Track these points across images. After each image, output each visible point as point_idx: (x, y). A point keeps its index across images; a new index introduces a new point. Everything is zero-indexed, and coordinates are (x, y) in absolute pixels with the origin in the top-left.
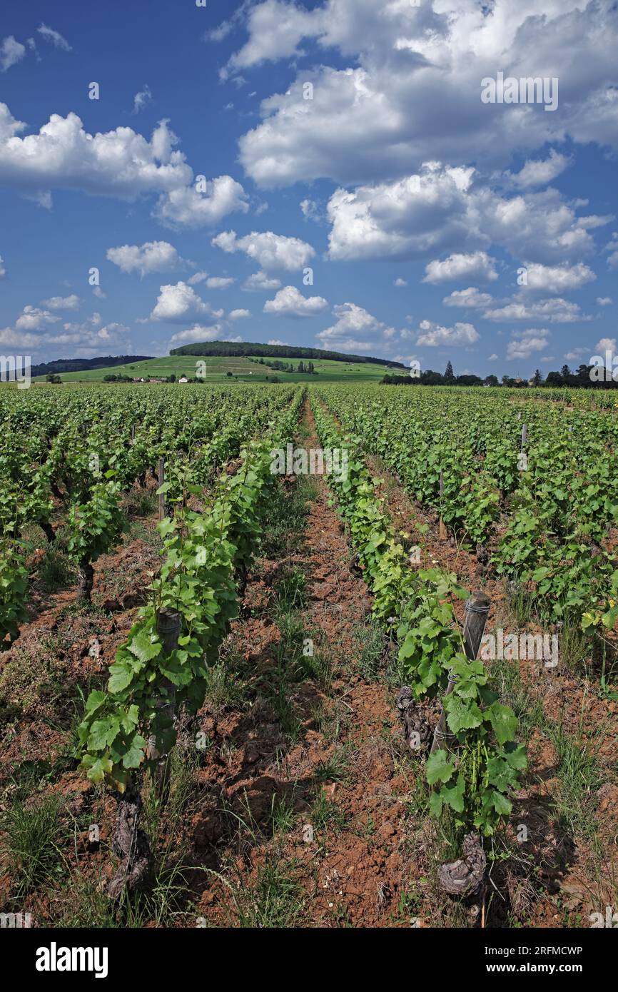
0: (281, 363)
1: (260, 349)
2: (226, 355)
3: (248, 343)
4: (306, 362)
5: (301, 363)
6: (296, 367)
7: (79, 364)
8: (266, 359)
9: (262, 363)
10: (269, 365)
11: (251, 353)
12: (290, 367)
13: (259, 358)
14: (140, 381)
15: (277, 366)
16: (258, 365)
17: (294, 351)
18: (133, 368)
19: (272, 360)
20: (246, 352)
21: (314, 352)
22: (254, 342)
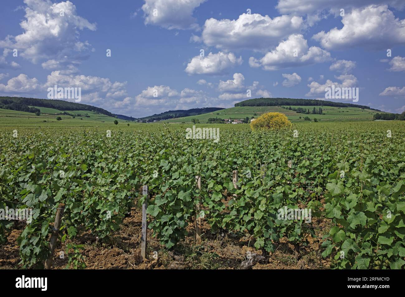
0: (302, 109)
1: (288, 101)
2: (268, 106)
3: (279, 98)
4: (317, 108)
5: (315, 108)
6: (311, 111)
7: (182, 113)
8: (292, 107)
9: (290, 109)
10: (295, 110)
11: (282, 104)
12: (307, 111)
13: (288, 107)
14: (228, 121)
15: (300, 111)
16: (288, 110)
17: (307, 102)
18: (218, 114)
19: (297, 107)
20: (279, 103)
21: (318, 102)
22: (282, 98)
